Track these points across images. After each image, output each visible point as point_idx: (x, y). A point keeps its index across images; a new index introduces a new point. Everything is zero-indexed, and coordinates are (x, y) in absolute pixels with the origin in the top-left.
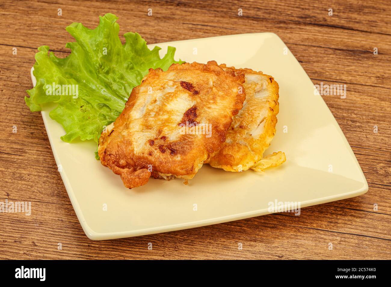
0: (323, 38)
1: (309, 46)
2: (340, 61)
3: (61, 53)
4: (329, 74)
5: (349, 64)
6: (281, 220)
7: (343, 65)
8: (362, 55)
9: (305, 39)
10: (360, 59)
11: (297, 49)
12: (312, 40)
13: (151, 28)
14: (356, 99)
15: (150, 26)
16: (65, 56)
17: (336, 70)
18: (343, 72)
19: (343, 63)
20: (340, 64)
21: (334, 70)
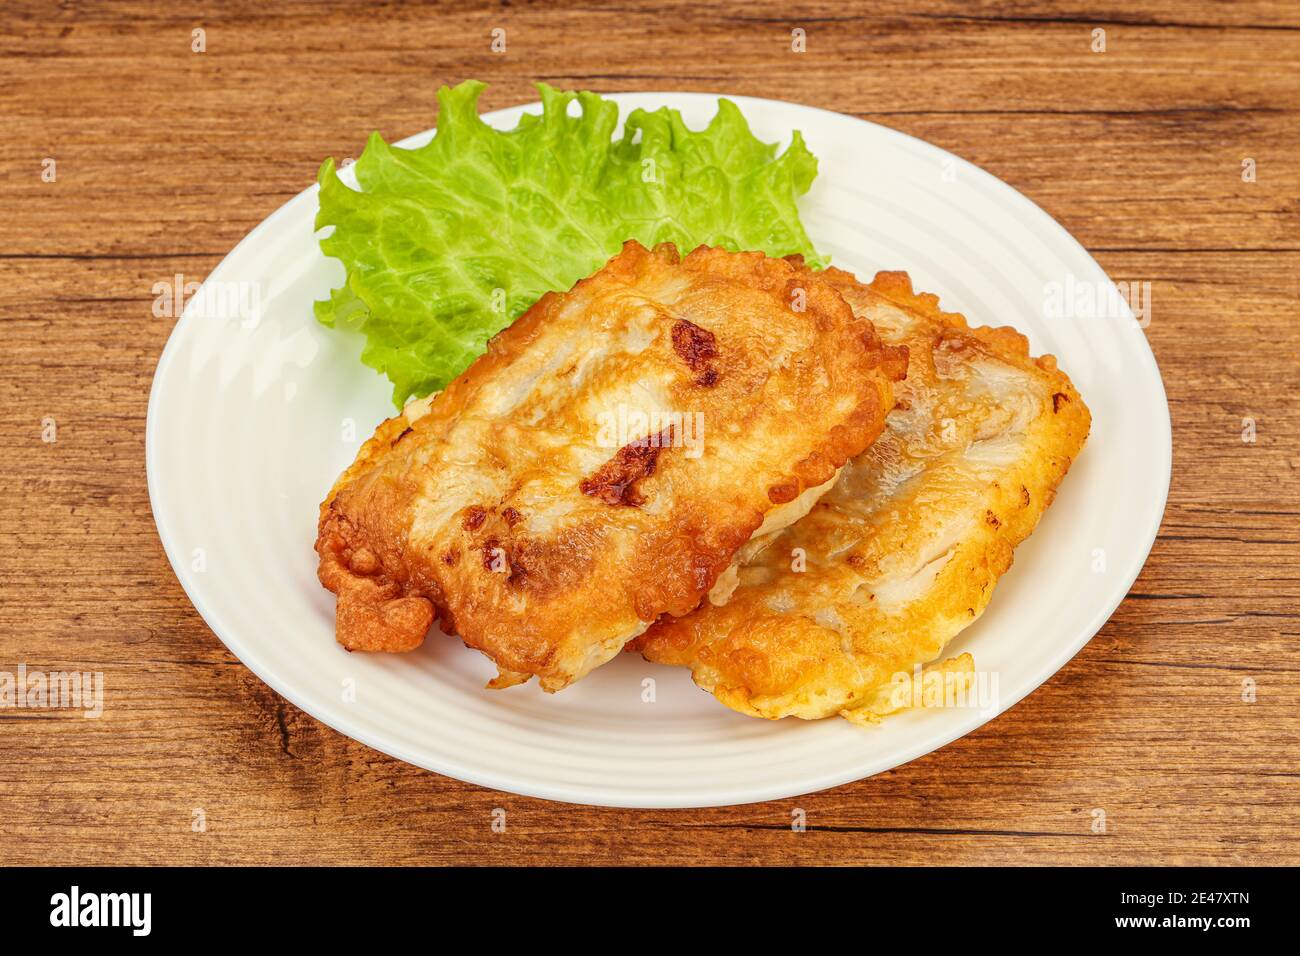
0: (1055, 74)
1: (1010, 112)
2: (1134, 160)
3: (119, 262)
4: (1106, 221)
5: (1168, 171)
7: (1151, 177)
8: (1209, 126)
9: (993, 84)
10: (1204, 142)
11: (972, 131)
12: (1017, 85)
14: (1222, 312)
16: (135, 273)
17: (1127, 200)
18: (1153, 205)
19: (1147, 168)
20: (1136, 173)
21: (1120, 201)
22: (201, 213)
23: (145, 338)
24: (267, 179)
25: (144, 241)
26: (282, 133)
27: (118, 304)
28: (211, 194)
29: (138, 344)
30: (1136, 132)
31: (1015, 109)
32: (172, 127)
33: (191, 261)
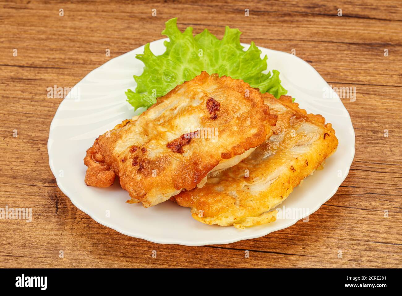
0: (335, 31)
1: (319, 41)
2: (356, 57)
3: (32, 69)
4: (344, 75)
5: (366, 61)
6: (294, 262)
7: (360, 63)
9: (314, 33)
10: (379, 53)
11: (305, 46)
12: (322, 34)
13: (135, 32)
14: (376, 103)
15: (133, 29)
16: (37, 72)
17: (351, 69)
18: (359, 71)
19: (360, 60)
20: (355, 61)
21: (350, 69)
22: (60, 56)
23: (36, 91)
24: (82, 48)
25: (41, 63)
26: (90, 35)
27: (30, 81)
28: (64, 51)
29: (34, 92)
30: (358, 49)
31: (320, 40)
32: (56, 31)
33: (55, 70)
